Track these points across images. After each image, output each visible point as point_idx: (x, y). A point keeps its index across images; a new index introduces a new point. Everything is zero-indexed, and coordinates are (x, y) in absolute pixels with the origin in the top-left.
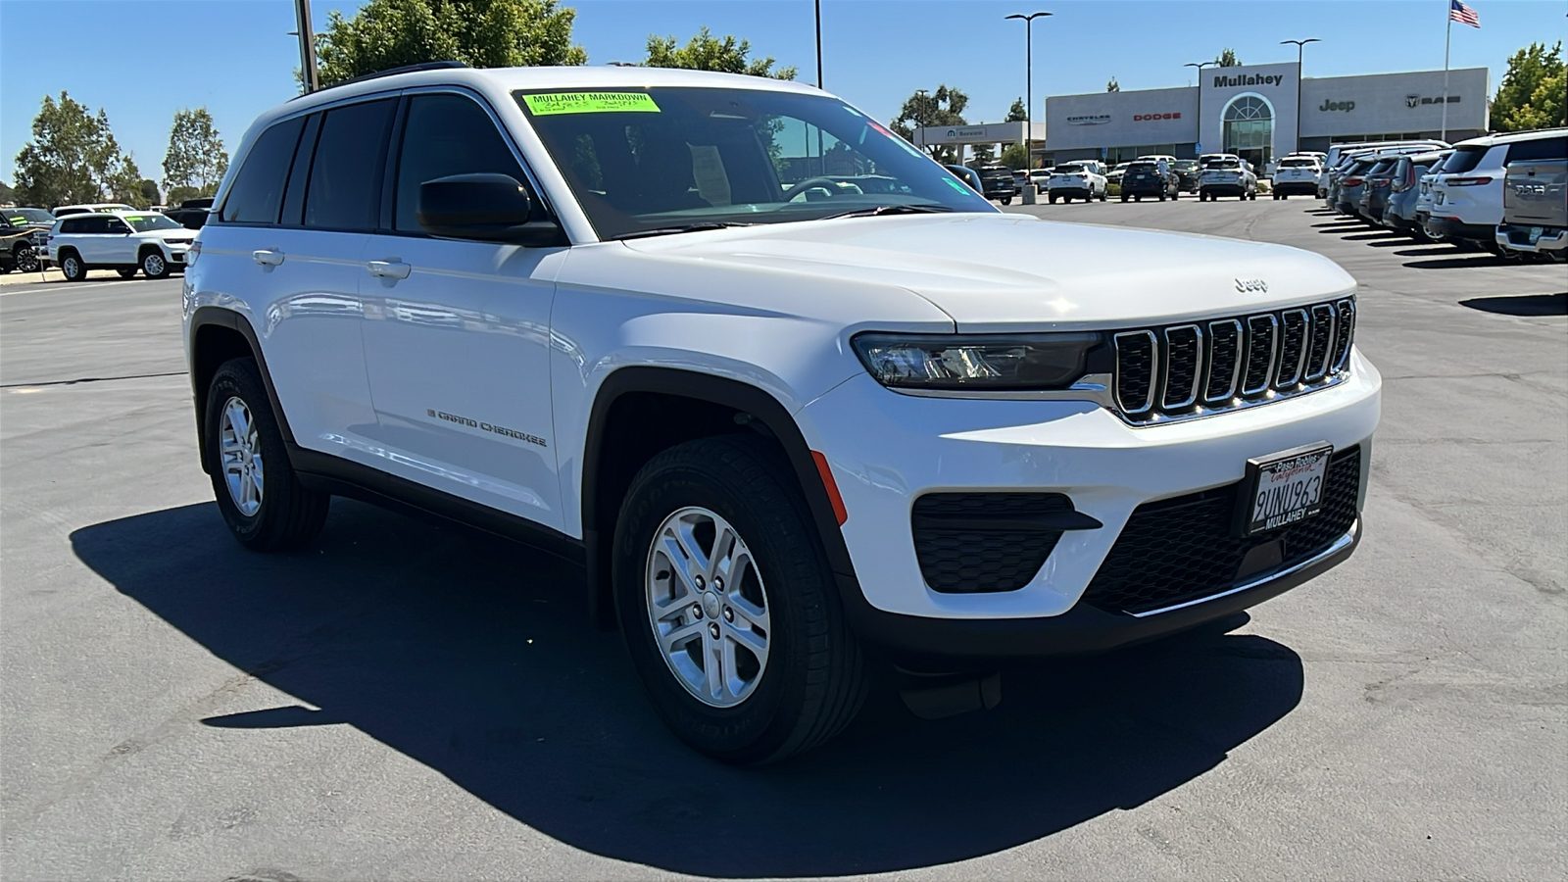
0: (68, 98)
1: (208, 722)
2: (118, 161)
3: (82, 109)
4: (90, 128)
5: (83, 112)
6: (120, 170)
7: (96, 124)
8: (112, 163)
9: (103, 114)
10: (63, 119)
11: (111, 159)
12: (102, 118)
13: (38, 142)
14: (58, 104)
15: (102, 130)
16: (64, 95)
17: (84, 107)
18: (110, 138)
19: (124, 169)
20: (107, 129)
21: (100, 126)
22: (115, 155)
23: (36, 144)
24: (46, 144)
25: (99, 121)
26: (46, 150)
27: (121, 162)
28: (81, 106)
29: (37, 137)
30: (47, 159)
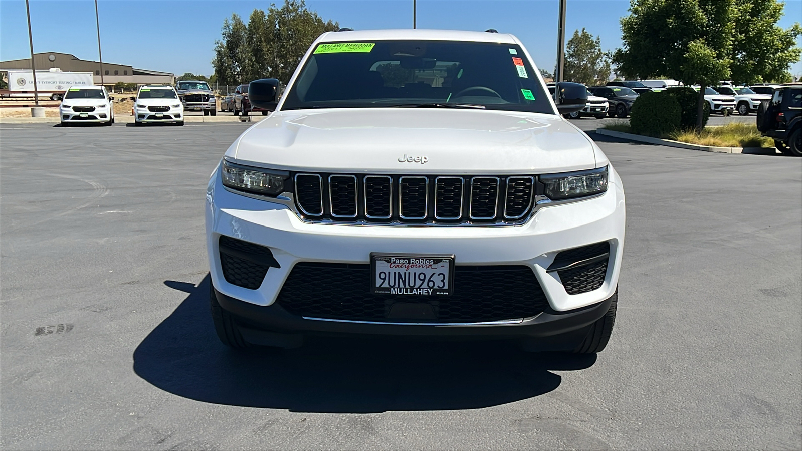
0: (585, 31)
1: (168, 283)
2: (601, 61)
3: (590, 36)
4: (592, 46)
5: (590, 38)
6: (601, 66)
7: (595, 43)
8: (598, 62)
9: (599, 39)
10: (580, 41)
11: (598, 60)
12: (598, 41)
13: (568, 51)
14: (580, 34)
15: (597, 46)
16: (584, 29)
17: (591, 35)
18: (600, 50)
19: (604, 65)
20: (599, 46)
21: (596, 44)
22: (600, 58)
23: (567, 53)
24: (571, 52)
25: (596, 42)
26: (571, 55)
27: (603, 62)
28: (590, 34)
29: (568, 49)
30: (571, 60)
